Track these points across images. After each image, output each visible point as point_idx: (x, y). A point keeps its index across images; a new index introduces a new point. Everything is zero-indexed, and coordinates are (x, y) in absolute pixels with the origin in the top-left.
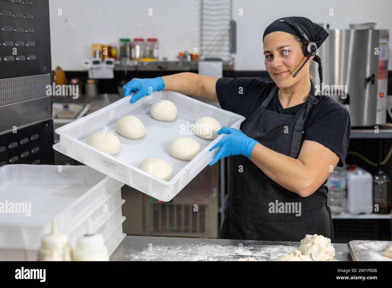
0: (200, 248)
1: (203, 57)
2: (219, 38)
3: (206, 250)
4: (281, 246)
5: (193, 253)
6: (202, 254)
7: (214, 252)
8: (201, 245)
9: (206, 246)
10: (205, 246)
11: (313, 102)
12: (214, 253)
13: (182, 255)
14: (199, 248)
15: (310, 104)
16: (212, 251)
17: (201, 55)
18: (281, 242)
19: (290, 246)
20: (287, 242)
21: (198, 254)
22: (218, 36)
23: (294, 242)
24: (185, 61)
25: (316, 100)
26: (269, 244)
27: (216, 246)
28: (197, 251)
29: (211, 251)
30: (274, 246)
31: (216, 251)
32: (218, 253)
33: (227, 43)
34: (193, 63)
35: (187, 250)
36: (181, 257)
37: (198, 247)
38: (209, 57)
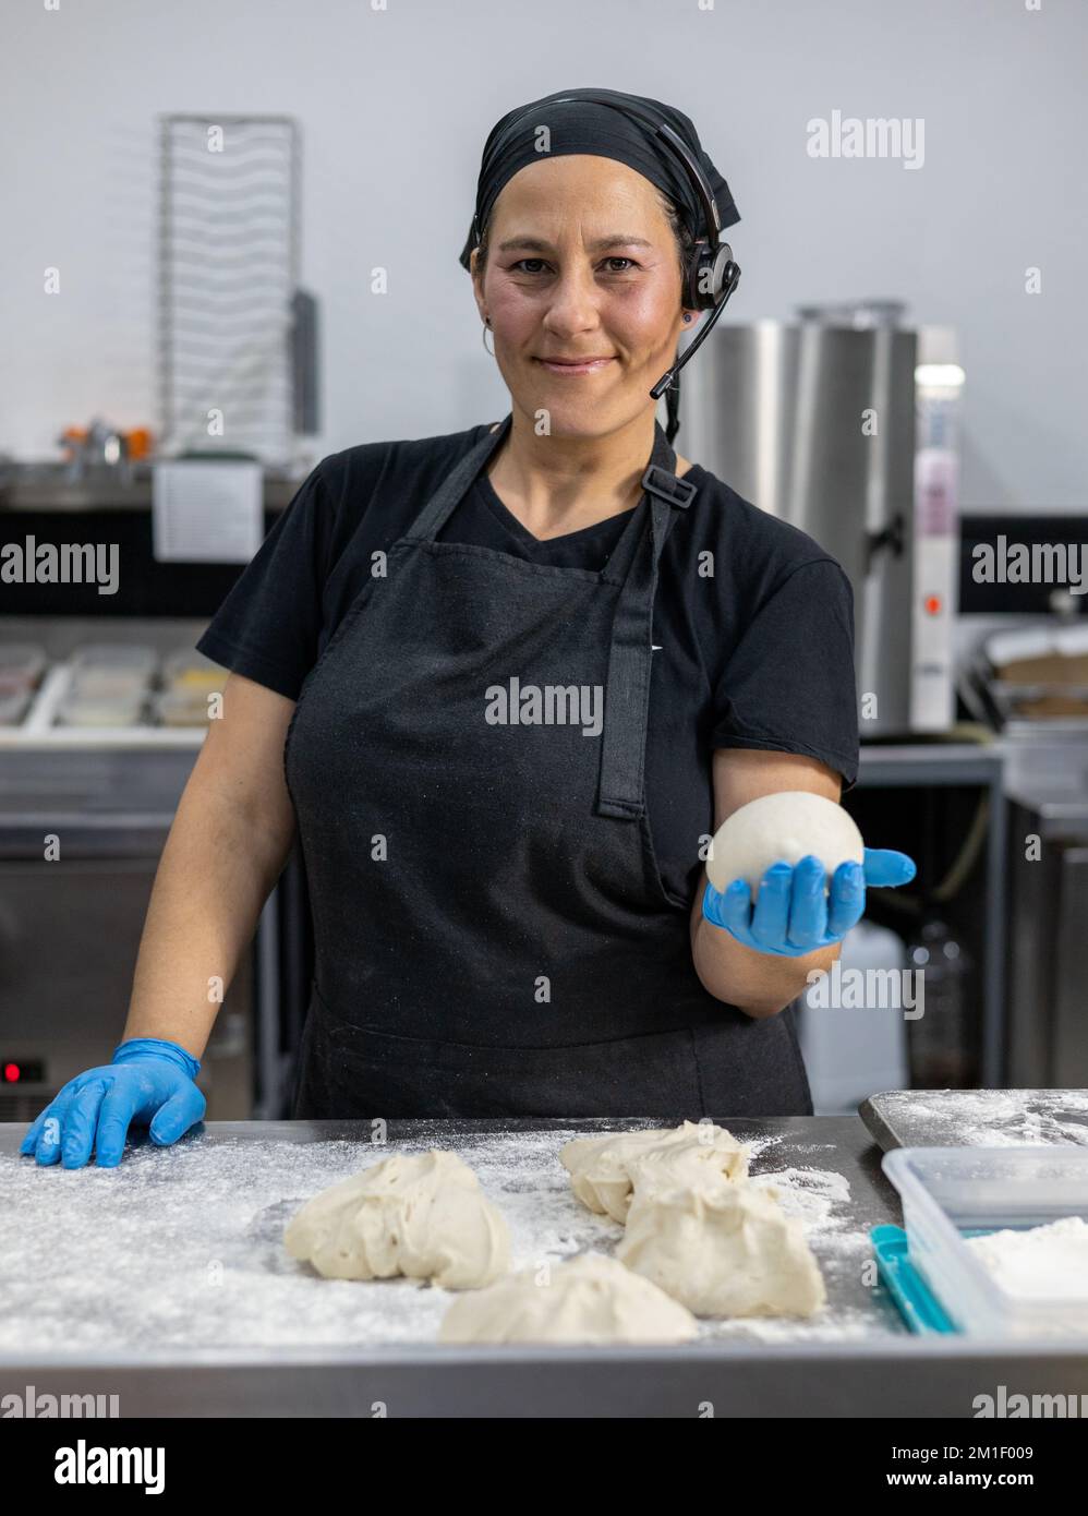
0: (197, 1155)
1: (174, 447)
2: (246, 363)
3: (220, 1162)
4: (565, 1132)
5: (163, 1174)
6: (205, 1178)
7: (263, 1166)
8: (197, 1146)
9: (223, 1147)
10: (218, 1148)
11: (676, 495)
12: (262, 1170)
13: (108, 1184)
14: (190, 1157)
15: (663, 506)
16: (251, 1163)
17: (167, 434)
18: (563, 1120)
19: (607, 1130)
20: (589, 1119)
21: (187, 1176)
22: (239, 352)
23: (622, 1119)
24: (94, 458)
25: (686, 489)
26: (513, 1129)
27: (270, 1143)
28: (181, 1165)
29: (248, 1164)
30: (534, 1134)
31: (271, 1164)
32: (279, 1171)
33: (279, 384)
34: (131, 469)
35: (130, 1165)
36: (101, 1192)
37: (184, 1152)
38: (201, 445)
